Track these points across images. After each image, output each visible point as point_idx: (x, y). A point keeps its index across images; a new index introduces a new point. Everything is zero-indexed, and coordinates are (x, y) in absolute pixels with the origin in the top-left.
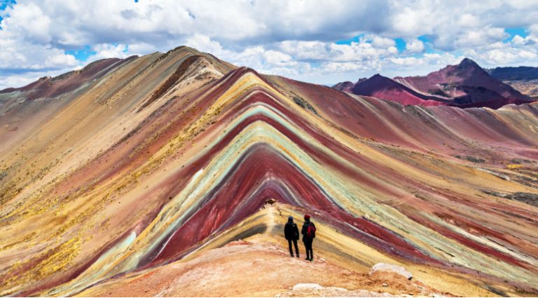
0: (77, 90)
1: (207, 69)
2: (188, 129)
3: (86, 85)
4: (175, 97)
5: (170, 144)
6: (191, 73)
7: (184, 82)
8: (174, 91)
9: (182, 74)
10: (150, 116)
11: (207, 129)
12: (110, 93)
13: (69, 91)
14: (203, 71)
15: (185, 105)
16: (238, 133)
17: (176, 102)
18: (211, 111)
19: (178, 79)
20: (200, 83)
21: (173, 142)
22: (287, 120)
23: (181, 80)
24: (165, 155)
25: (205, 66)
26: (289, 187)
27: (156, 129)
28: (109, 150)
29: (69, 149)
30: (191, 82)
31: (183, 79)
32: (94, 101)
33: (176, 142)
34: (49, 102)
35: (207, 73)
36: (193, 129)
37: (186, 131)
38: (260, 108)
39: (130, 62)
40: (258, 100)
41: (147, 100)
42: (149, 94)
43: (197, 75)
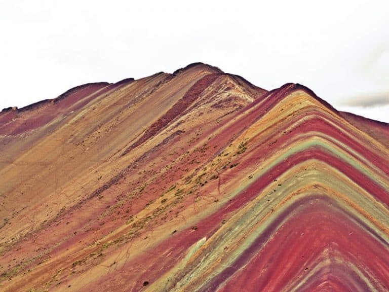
0: (47, 126)
1: (233, 93)
2: (192, 176)
3: (59, 118)
4: (178, 132)
5: (161, 199)
6: (207, 98)
7: (195, 111)
8: (179, 124)
9: (193, 101)
10: (139, 159)
11: (222, 176)
12: (89, 130)
13: (37, 127)
14: (225, 95)
15: (192, 142)
16: (274, 179)
17: (179, 139)
18: (231, 150)
19: (186, 107)
20: (219, 113)
21: (166, 196)
22: (365, 164)
23: (190, 110)
24: (151, 215)
25: (228, 89)
26: (369, 278)
27: (145, 177)
28: (74, 208)
29: (24, 206)
30: (205, 112)
31: (195, 106)
32: (66, 140)
33: (171, 196)
34: (10, 141)
35: (230, 99)
36: (200, 177)
37: (188, 179)
38: (316, 140)
39: (122, 87)
40: (312, 129)
41: (138, 138)
42: (142, 130)
43: (215, 102)
